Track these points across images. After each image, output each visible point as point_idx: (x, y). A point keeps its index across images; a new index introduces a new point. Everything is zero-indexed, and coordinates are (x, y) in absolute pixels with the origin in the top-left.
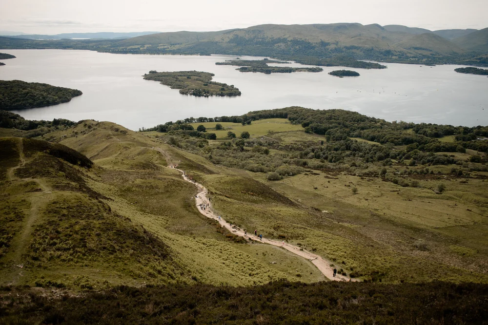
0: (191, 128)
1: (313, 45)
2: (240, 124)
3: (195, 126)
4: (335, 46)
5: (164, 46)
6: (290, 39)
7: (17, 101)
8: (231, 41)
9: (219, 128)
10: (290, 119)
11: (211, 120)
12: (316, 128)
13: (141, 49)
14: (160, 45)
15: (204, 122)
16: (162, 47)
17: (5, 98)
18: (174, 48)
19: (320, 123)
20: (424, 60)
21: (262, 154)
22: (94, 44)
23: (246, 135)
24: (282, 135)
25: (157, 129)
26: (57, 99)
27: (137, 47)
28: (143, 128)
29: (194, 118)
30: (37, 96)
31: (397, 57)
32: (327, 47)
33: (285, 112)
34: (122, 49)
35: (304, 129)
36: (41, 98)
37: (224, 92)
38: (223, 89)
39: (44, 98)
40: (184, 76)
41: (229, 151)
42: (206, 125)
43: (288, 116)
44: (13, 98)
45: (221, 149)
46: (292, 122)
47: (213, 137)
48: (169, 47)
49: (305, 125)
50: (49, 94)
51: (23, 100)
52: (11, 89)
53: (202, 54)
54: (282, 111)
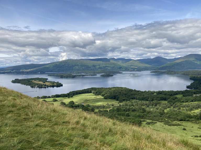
1: (90, 66)
4: (99, 66)
5: (23, 70)
8: (54, 67)
9: (55, 101)
13: (12, 72)
14: (21, 70)
15: (45, 98)
18: (28, 71)
20: (136, 70)
23: (72, 103)
27: (10, 71)
31: (124, 69)
32: (96, 67)
35: (103, 97)
37: (54, 85)
42: (47, 100)
43: (93, 92)
48: (25, 70)
49: (103, 95)
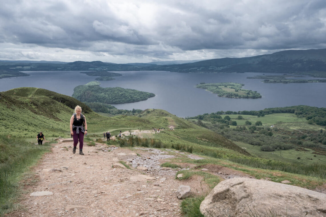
0: (220, 118)
2: (256, 116)
3: (223, 116)
5: (213, 67)
6: (305, 60)
7: (116, 99)
9: (240, 118)
10: (296, 114)
11: (235, 113)
12: (318, 121)
14: (210, 67)
15: (230, 114)
16: (212, 68)
17: (109, 97)
19: (322, 117)
21: (266, 135)
22: (168, 67)
23: (259, 123)
24: (288, 125)
25: (197, 118)
26: (139, 98)
27: (195, 68)
28: (188, 117)
29: (223, 111)
30: (128, 96)
33: (292, 109)
34: (186, 70)
35: (307, 121)
36: (130, 97)
37: (249, 95)
38: (248, 94)
39: (131, 97)
40: (223, 85)
41: (242, 132)
42: (231, 116)
43: (295, 112)
44: (114, 97)
45: (236, 131)
46: (298, 116)
47: (235, 124)
48: (216, 68)
49: (309, 118)
50: (135, 95)
51: (119, 99)
52: (114, 92)
53: (238, 72)
54: (290, 108)
